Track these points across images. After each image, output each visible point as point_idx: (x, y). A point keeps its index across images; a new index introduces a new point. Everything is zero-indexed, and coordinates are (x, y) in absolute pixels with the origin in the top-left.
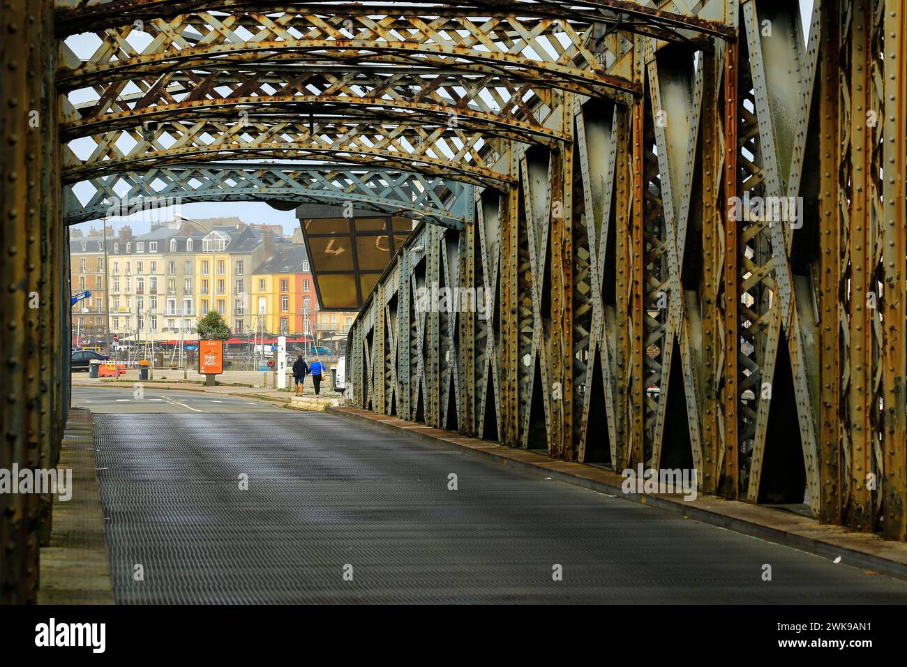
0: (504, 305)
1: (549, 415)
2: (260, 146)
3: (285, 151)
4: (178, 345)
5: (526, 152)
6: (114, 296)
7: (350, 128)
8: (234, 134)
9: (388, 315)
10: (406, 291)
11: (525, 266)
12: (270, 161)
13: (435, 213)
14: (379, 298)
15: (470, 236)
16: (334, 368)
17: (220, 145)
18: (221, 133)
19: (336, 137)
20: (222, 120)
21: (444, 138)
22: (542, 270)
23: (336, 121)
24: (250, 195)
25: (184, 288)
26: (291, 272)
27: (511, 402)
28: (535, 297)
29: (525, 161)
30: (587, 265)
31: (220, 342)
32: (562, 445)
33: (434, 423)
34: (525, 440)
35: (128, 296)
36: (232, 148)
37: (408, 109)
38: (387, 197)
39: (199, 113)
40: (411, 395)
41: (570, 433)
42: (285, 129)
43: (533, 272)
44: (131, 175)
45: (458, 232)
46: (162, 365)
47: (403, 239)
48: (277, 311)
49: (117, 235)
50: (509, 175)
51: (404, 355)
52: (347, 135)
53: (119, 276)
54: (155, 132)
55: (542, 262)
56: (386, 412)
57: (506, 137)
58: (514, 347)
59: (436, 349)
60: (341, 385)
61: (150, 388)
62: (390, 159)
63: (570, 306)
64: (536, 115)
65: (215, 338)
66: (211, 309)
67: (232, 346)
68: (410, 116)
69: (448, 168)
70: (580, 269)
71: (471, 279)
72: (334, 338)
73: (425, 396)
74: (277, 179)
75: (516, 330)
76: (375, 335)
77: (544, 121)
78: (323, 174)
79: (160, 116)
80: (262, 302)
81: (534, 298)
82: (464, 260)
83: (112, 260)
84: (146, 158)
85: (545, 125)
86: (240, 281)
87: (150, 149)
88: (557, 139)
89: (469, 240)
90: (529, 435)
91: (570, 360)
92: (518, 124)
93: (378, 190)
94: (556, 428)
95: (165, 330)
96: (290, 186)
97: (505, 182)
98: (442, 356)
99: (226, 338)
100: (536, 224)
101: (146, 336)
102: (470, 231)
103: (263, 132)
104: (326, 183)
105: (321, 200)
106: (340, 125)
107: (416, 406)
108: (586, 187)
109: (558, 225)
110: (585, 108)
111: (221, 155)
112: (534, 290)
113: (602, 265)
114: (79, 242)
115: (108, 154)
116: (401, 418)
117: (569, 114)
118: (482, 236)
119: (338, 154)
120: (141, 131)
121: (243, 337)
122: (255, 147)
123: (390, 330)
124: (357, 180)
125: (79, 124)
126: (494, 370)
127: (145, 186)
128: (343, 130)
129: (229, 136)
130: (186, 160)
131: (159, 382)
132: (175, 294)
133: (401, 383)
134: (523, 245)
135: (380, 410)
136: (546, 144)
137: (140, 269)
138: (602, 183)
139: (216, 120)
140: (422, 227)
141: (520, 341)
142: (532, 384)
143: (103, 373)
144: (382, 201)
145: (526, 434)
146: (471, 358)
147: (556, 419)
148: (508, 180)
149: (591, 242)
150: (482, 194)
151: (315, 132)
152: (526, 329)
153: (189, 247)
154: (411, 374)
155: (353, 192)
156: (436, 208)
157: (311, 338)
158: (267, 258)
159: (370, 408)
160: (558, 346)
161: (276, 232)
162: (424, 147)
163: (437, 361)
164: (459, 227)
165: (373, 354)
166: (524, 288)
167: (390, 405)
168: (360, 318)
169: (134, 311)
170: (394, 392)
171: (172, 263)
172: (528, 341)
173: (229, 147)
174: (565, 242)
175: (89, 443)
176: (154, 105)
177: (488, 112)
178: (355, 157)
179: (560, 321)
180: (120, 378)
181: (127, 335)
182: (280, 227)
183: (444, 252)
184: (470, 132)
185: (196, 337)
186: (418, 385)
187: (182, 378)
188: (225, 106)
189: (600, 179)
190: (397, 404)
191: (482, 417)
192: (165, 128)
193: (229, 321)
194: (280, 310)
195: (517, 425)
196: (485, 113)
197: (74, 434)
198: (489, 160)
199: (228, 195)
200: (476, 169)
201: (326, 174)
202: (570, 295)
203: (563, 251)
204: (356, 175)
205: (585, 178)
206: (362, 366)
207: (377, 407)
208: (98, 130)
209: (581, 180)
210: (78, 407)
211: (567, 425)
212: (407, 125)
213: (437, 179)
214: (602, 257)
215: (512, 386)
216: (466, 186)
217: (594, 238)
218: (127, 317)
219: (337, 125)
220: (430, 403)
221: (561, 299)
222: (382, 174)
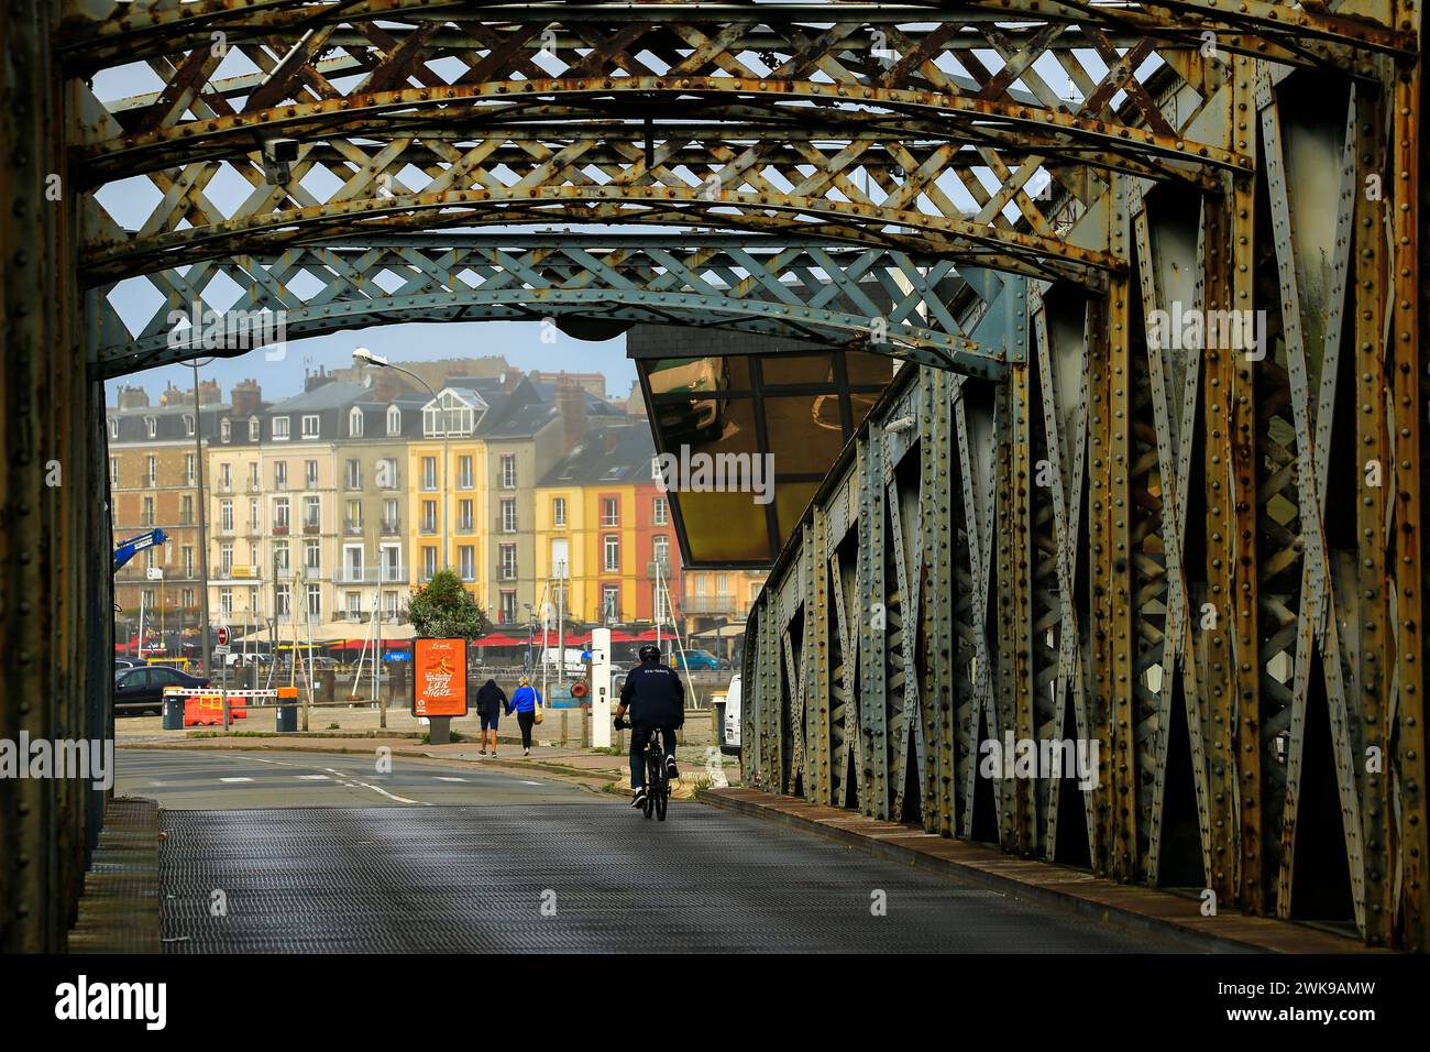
0: (1099, 552)
1: (1206, 808)
2: (533, 194)
3: (592, 205)
4: (369, 651)
5: (1147, 199)
6: (222, 540)
7: (739, 150)
8: (476, 168)
9: (837, 577)
10: (877, 520)
11: (1145, 462)
12: (559, 228)
13: (939, 342)
14: (816, 538)
15: (1020, 394)
16: (721, 700)
17: (443, 193)
18: (446, 166)
19: (709, 171)
20: (445, 135)
21: (955, 168)
22: (1184, 469)
23: (708, 135)
24: (515, 306)
25: (383, 521)
26: (624, 480)
27: (1119, 775)
28: (1169, 532)
29: (1143, 219)
30: (1290, 457)
31: (461, 643)
32: (1239, 878)
33: (943, 825)
34: (1151, 864)
35: (253, 540)
36: (471, 198)
37: (870, 104)
38: (829, 305)
39: (392, 120)
40: (891, 760)
41: (1257, 849)
42: (591, 156)
43: (1165, 474)
44: (243, 262)
45: (993, 384)
46: (331, 697)
47: (870, 400)
48: (594, 570)
49: (227, 400)
50: (1107, 253)
51: (874, 667)
52: (731, 166)
53: (232, 494)
54: (292, 164)
55: (1186, 450)
56: (835, 801)
57: (1098, 163)
58: (1123, 648)
59: (945, 654)
60: (734, 741)
61: (300, 750)
62: (832, 218)
63: (1251, 553)
64: (1167, 114)
65: (450, 634)
66: (441, 568)
67: (491, 652)
68: (875, 119)
69: (964, 237)
70: (1274, 468)
71: (1022, 493)
72: (725, 631)
73: (921, 764)
74: (577, 269)
75: (1127, 609)
76: (807, 622)
77: (1186, 126)
78: (680, 256)
79: (304, 128)
80: (560, 550)
81: (1166, 534)
82: (1005, 450)
83: (216, 458)
84: (275, 224)
85: (1189, 135)
86: (508, 503)
87: (284, 205)
88: (1218, 166)
89: (1016, 402)
90: (1162, 851)
91: (1253, 680)
92: (1125, 134)
93: (806, 291)
94: (1223, 836)
95: (339, 616)
96: (606, 286)
97: (1098, 269)
98: (960, 670)
99: (473, 634)
100: (1169, 365)
101: (295, 631)
102: (1020, 380)
103: (542, 162)
104: (688, 276)
105: (677, 315)
106: (716, 143)
107: (901, 787)
108: (1286, 277)
109: (1222, 366)
110: (1281, 92)
111: (446, 216)
112: (1167, 518)
113: (1323, 458)
114: (140, 418)
115: (188, 217)
116: (869, 814)
117: (1244, 108)
118: (1047, 394)
119: (712, 210)
120: (261, 161)
121: (515, 630)
122: (523, 195)
123: (840, 611)
124: (758, 268)
125: (117, 147)
126: (1079, 701)
127: (275, 288)
128: (724, 153)
129: (463, 172)
130: (366, 227)
131: (322, 736)
132: (362, 534)
133: (868, 733)
134: (1141, 413)
135: (821, 796)
136: (1193, 178)
137: (281, 479)
138: (1324, 266)
139: (434, 135)
140: (910, 372)
141: (1136, 634)
142: (1167, 734)
143: (194, 718)
144: (814, 315)
145: (1154, 850)
146: (1024, 674)
147: (1222, 816)
148: (1105, 262)
149: (1299, 403)
150: (1046, 297)
151: (658, 159)
152: (1151, 608)
153: (393, 426)
154: (891, 712)
155: (750, 296)
156: (942, 330)
157: (671, 631)
158: (571, 447)
159: (799, 792)
160: (1225, 646)
161: (590, 388)
162: (909, 192)
163: (948, 681)
164: (993, 374)
165: (803, 668)
166: (1144, 513)
167: (844, 784)
168: (775, 584)
169: (268, 575)
170: (851, 753)
171: (354, 463)
172: (1155, 634)
173: (463, 198)
174: (1237, 403)
175: (150, 880)
176: (289, 102)
177: (1054, 106)
178: (751, 217)
179: (1227, 587)
180: (233, 729)
181: (251, 629)
182: (599, 379)
183: (962, 432)
184: (1014, 154)
185: (409, 631)
186: (905, 737)
187: (376, 726)
188: (452, 104)
189: (1318, 257)
190: (860, 780)
191: (1052, 812)
192: (317, 155)
193: (485, 596)
194: (601, 569)
195: (1132, 829)
196: (1047, 109)
197: (116, 860)
198: (1062, 218)
199: (465, 308)
200: (1030, 240)
201: (689, 255)
202: (1251, 527)
203: (1233, 426)
204: (754, 256)
205: (1284, 256)
206: (778, 694)
207: (813, 788)
208: (162, 161)
209: (1273, 259)
210: (131, 796)
211: (1248, 830)
212: (869, 142)
213: (943, 264)
214: (1324, 439)
215: (1120, 738)
216: (1008, 278)
217: (1305, 394)
218: (253, 588)
219: (708, 143)
220: (932, 779)
221: (1229, 536)
222: (815, 255)
